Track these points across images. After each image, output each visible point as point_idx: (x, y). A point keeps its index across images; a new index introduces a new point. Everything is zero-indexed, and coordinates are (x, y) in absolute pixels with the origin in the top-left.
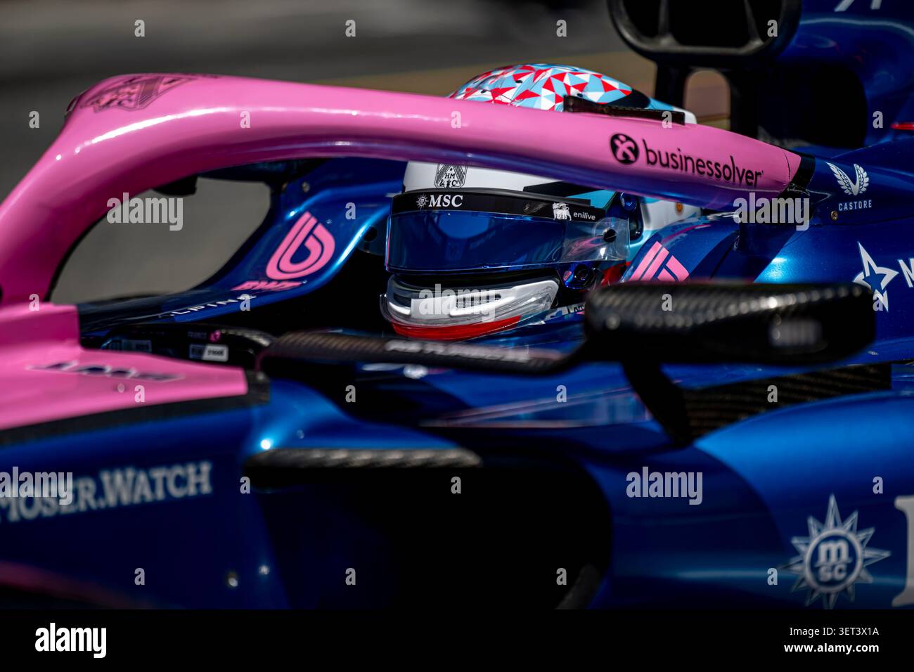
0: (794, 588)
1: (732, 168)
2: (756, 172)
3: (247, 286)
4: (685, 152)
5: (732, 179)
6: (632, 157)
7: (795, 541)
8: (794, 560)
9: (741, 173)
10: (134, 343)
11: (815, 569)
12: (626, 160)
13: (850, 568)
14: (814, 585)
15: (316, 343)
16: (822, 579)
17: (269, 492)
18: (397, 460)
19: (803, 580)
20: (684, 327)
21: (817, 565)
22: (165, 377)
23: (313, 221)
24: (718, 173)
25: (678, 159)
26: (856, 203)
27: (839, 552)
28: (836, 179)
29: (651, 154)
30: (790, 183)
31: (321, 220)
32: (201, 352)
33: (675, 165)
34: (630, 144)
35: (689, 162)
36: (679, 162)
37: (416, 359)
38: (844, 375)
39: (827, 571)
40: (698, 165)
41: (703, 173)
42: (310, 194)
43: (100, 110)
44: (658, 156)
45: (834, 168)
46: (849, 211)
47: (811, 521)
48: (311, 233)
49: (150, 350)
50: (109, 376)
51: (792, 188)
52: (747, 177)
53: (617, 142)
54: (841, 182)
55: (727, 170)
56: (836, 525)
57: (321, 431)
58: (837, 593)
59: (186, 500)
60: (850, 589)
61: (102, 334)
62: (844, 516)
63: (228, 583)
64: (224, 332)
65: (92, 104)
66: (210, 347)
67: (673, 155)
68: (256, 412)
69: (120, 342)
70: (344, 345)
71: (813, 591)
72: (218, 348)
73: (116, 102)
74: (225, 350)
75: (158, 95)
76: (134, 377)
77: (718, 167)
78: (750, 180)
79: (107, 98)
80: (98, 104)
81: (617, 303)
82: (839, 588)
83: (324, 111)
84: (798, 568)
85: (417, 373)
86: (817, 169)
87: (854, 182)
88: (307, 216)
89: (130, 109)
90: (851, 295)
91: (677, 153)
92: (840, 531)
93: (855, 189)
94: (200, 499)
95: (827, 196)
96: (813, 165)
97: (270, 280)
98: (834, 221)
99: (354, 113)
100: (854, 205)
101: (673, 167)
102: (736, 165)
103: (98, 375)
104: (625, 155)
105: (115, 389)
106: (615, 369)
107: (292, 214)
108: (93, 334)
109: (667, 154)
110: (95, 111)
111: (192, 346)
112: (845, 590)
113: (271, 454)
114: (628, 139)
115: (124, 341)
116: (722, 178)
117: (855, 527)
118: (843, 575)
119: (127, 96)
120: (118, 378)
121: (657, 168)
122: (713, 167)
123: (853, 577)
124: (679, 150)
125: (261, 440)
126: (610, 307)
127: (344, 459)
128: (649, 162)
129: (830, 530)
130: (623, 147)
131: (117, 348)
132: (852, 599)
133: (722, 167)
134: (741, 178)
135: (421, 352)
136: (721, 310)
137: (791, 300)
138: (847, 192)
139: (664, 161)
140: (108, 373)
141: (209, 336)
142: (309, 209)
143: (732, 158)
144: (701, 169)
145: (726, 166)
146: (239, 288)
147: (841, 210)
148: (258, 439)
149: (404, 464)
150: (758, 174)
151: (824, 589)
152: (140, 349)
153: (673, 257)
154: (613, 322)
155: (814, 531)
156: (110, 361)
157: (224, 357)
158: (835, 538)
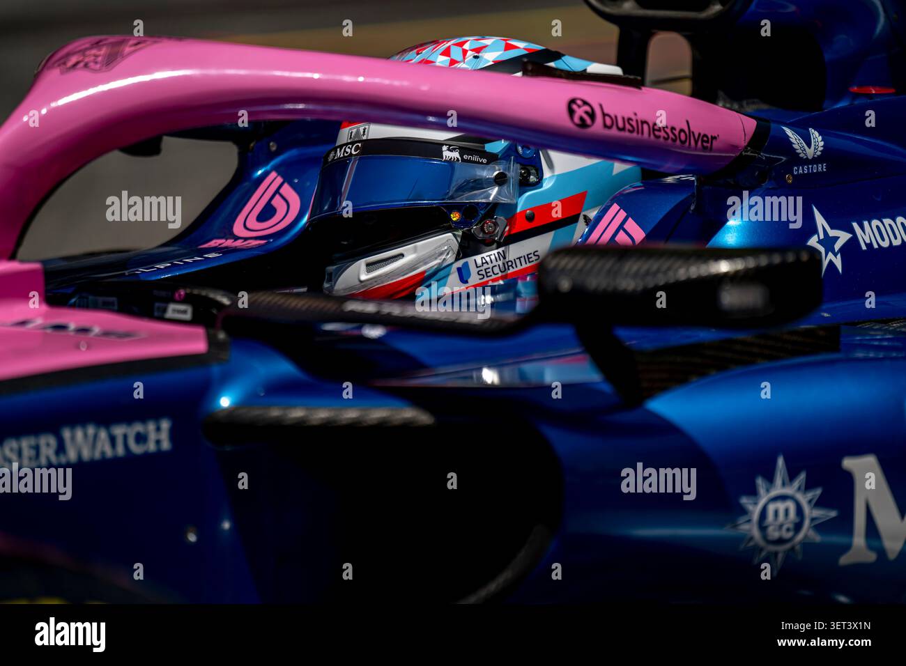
0: (742, 546)
1: (688, 133)
2: (712, 136)
3: (213, 243)
4: (641, 116)
5: (687, 144)
6: (589, 121)
7: (744, 501)
8: (742, 520)
9: (696, 137)
10: (101, 299)
11: (763, 527)
12: (583, 124)
13: (798, 527)
14: (762, 543)
15: (276, 303)
16: (770, 538)
17: (228, 448)
18: (354, 418)
19: (752, 538)
20: (634, 291)
21: (765, 524)
22: (127, 335)
23: (279, 180)
24: (674, 137)
25: (634, 123)
26: (810, 166)
27: (787, 511)
28: (792, 143)
29: (607, 119)
30: (746, 147)
31: (287, 179)
32: (165, 310)
33: (630, 128)
34: (587, 108)
35: (645, 127)
36: (635, 126)
37: (374, 320)
38: (795, 338)
39: (774, 530)
40: (654, 130)
41: (658, 137)
42: (277, 154)
43: (67, 71)
44: (614, 120)
45: (789, 132)
46: (804, 174)
47: (760, 481)
48: (277, 192)
49: (116, 307)
50: (72, 334)
51: (747, 151)
52: (703, 141)
53: (574, 107)
54: (796, 146)
55: (682, 134)
56: (784, 484)
57: (280, 389)
58: (785, 552)
59: (147, 456)
60: (798, 547)
61: (69, 291)
62: (792, 475)
63: (187, 539)
64: (188, 291)
65: (59, 65)
66: (172, 307)
67: (629, 119)
68: (216, 370)
69: (87, 298)
70: (304, 305)
71: (761, 550)
72: (182, 307)
73: (82, 64)
74: (189, 309)
75: (124, 57)
76: (97, 335)
77: (674, 131)
78: (705, 144)
79: (74, 59)
80: (64, 66)
81: (571, 265)
82: (788, 546)
83: (287, 74)
84: (745, 527)
85: (374, 332)
86: (772, 133)
87: (809, 145)
88: (274, 174)
89: (95, 71)
90: (798, 260)
91: (633, 117)
92: (788, 491)
93: (810, 153)
94: (159, 454)
95: (782, 159)
96: (769, 128)
97: (236, 238)
98: (790, 184)
99: (316, 76)
100: (808, 169)
101: (629, 131)
102: (692, 129)
103: (62, 333)
104: (582, 119)
105: (77, 347)
106: (567, 332)
107: (260, 172)
108: (61, 291)
109: (623, 118)
110: (62, 73)
111: (157, 305)
112: (793, 549)
113: (229, 412)
114: (585, 103)
115: (91, 298)
116: (678, 142)
117: (803, 487)
118: (790, 534)
119: (92, 58)
120: (82, 336)
121: (614, 132)
122: (668, 131)
123: (800, 536)
124: (635, 114)
125: (221, 397)
126: (563, 270)
127: (302, 417)
128: (605, 126)
129: (778, 490)
130: (580, 112)
131: (84, 305)
132: (800, 557)
133: (678, 130)
134: (696, 142)
135: (378, 313)
136: (671, 274)
137: (739, 265)
138: (801, 155)
139: (621, 125)
140: (72, 331)
141: (173, 294)
142: (276, 168)
143: (687, 122)
144: (657, 133)
145: (682, 130)
146: (206, 246)
147: (795, 173)
148: (217, 396)
149: (360, 422)
150: (714, 138)
151: (772, 548)
152: (106, 307)
153: (630, 219)
154: (565, 285)
155: (762, 491)
156: (74, 319)
157: (188, 316)
158: (783, 498)
